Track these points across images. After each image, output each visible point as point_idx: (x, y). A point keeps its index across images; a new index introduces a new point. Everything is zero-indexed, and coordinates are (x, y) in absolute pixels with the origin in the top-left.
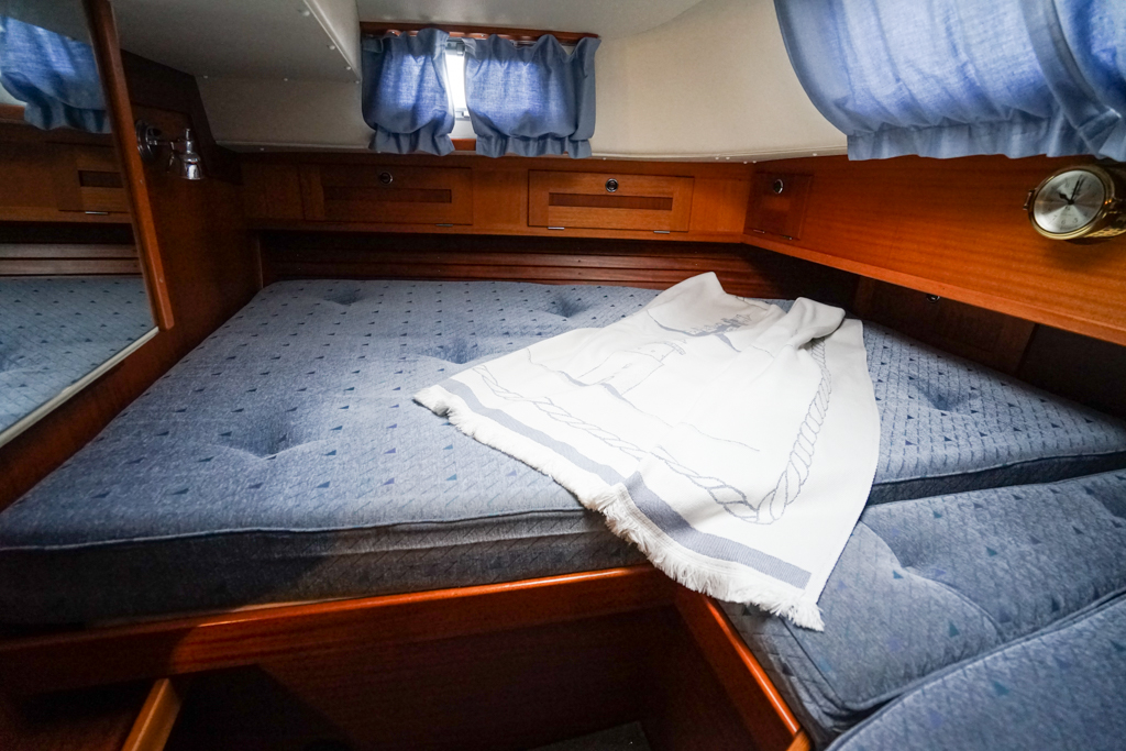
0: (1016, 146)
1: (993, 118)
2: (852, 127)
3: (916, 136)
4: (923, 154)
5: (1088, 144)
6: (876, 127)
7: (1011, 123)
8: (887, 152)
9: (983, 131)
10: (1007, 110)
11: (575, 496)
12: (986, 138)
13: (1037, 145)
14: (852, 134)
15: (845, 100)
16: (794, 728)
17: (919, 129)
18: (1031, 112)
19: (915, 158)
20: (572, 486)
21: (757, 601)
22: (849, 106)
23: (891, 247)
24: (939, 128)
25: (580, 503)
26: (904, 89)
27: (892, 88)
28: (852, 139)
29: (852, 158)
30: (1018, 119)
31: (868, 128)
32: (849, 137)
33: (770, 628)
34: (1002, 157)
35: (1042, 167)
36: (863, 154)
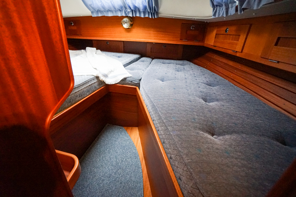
0: (119, 14)
1: (115, 10)
2: (92, 10)
3: (104, 12)
4: (106, 15)
5: (128, 14)
6: (96, 10)
7: (118, 11)
8: (100, 15)
9: (114, 12)
10: (117, 9)
11: (93, 76)
12: (115, 13)
13: (122, 14)
14: (92, 11)
15: (91, 4)
16: (135, 87)
17: (105, 11)
18: (120, 9)
19: (104, 16)
20: (92, 74)
21: (124, 77)
22: (92, 6)
23: (102, 33)
24: (108, 11)
25: (95, 76)
26: (102, 4)
27: (100, 3)
28: (92, 12)
29: (93, 16)
30: (119, 10)
31: (95, 10)
32: (91, 12)
33: (127, 79)
34: (118, 16)
35: (123, 17)
36: (95, 15)
